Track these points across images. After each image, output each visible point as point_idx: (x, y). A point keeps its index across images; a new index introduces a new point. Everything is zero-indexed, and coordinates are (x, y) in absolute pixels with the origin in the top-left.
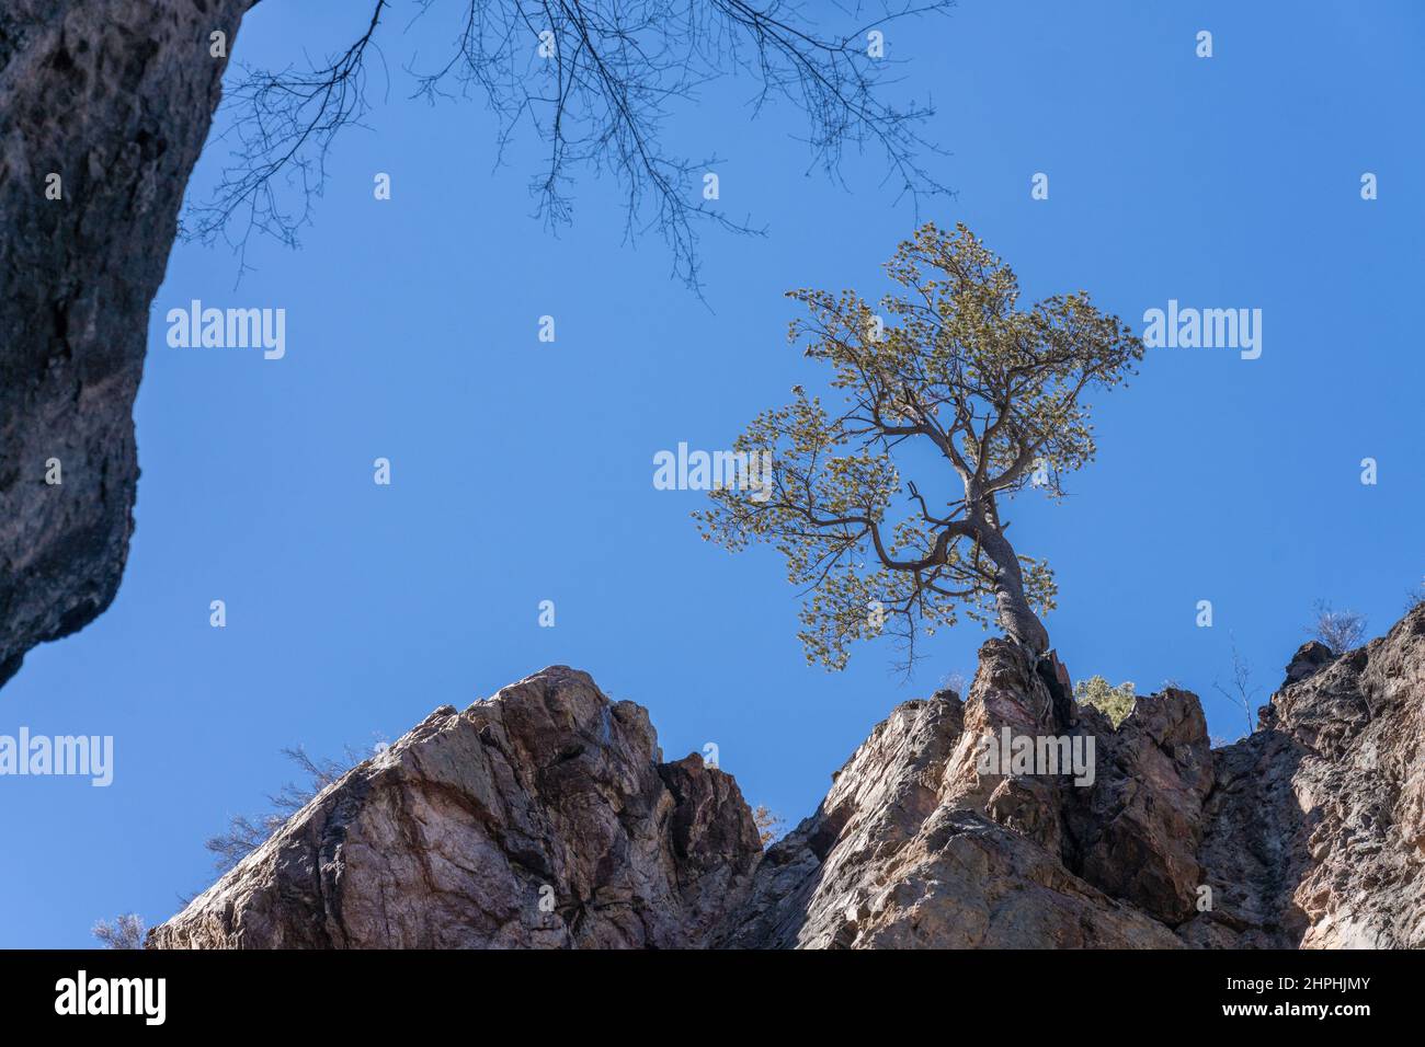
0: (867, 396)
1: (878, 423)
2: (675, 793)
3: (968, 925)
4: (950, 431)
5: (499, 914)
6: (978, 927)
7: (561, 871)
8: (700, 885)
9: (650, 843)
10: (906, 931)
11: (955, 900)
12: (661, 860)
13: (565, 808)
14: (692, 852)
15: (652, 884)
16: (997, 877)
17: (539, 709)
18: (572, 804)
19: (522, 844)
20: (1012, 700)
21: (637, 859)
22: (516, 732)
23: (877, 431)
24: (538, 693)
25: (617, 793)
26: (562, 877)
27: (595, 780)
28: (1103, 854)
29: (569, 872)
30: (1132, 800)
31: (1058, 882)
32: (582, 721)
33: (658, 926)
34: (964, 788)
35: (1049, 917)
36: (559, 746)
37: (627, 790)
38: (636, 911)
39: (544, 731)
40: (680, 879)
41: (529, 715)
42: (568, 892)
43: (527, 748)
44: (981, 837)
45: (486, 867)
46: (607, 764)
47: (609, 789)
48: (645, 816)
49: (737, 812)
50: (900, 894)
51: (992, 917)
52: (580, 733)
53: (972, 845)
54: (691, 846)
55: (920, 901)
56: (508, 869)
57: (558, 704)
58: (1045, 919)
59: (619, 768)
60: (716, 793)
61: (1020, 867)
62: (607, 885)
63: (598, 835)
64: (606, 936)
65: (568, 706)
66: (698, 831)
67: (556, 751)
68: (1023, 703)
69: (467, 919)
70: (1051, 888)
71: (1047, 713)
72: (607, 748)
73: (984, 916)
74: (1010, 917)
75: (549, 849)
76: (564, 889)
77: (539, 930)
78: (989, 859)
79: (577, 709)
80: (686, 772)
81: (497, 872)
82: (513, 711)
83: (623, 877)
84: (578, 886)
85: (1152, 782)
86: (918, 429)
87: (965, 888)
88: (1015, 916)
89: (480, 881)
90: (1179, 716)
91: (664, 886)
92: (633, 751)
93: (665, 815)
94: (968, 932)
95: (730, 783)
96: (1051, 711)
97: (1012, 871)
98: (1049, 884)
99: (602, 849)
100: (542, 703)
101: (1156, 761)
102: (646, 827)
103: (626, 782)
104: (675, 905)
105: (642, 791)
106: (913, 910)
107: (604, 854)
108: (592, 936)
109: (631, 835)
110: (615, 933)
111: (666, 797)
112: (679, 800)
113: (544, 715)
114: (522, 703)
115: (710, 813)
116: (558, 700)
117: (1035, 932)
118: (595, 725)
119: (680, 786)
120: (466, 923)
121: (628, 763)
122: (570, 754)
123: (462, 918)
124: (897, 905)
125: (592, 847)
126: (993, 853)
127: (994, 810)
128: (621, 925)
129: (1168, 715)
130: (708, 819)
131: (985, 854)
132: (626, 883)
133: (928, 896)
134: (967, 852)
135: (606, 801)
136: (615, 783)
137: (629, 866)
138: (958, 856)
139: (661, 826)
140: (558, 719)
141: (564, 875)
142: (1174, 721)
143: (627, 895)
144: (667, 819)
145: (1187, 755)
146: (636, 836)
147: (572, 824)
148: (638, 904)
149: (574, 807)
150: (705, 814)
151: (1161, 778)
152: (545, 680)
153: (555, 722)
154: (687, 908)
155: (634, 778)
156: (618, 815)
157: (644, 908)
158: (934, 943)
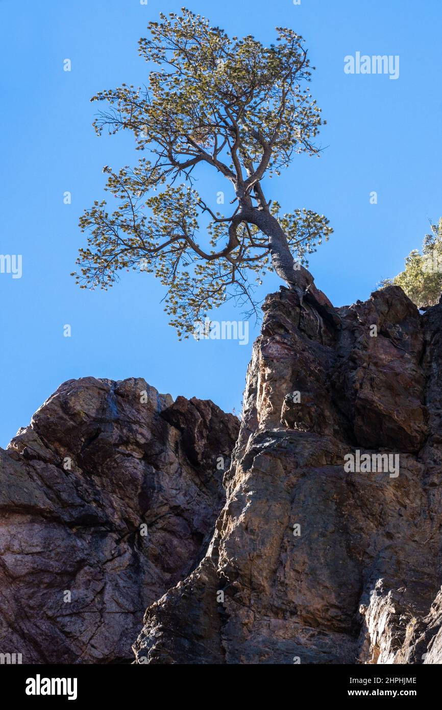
0: (160, 149)
1: (174, 163)
2: (177, 426)
3: (278, 514)
4: (214, 155)
5: (70, 569)
6: (284, 512)
7: (113, 514)
8: (216, 478)
9: (172, 467)
10: (242, 533)
11: (265, 501)
12: (184, 474)
13: (103, 472)
14: (202, 460)
15: (184, 492)
16: (290, 472)
17: (61, 418)
18: (107, 468)
19: (75, 514)
20: (278, 342)
21: (166, 482)
22: (52, 439)
23: (176, 169)
24: (56, 408)
25: (136, 445)
26: (116, 519)
27: (117, 445)
28: (360, 423)
29: (119, 513)
30: (361, 385)
31: (330, 459)
32: (93, 413)
33: (196, 518)
34: (266, 413)
35: (325, 488)
36: (83, 436)
37: (142, 441)
38: (178, 515)
39: (69, 431)
40: (202, 480)
41: (56, 425)
42: (124, 525)
43: (63, 445)
44: (274, 450)
45: (49, 544)
46: (121, 430)
47: (130, 446)
48: (162, 451)
49: (222, 422)
50: (233, 509)
51: (292, 502)
52: (94, 421)
53: (269, 458)
54: (199, 457)
55: (244, 510)
56: (69, 534)
57: (71, 410)
58: (324, 491)
59: (131, 430)
60: (203, 416)
61: (301, 461)
62: (149, 509)
63: (130, 480)
64: (161, 541)
65: (78, 408)
66: (200, 445)
67: (83, 440)
68: (286, 341)
69: (45, 585)
70: (327, 464)
71: (320, 327)
72: (117, 421)
73: (287, 504)
74: (302, 498)
75: (100, 505)
76: (119, 526)
77: (110, 560)
78: (282, 462)
79: (86, 407)
80: (178, 411)
81: (60, 542)
82: (45, 426)
83: (158, 498)
84: (130, 518)
85: (381, 359)
86: (198, 159)
87: (271, 489)
88: (305, 496)
89: (48, 555)
90: (385, 309)
91: (194, 489)
92: (139, 413)
93: (176, 444)
94: (278, 519)
95: (209, 405)
96: (322, 326)
97: (297, 465)
98: (324, 463)
99: (137, 488)
100: (61, 413)
101: (379, 345)
102: (165, 458)
103: (139, 436)
104: (206, 497)
105: (154, 435)
106: (242, 517)
107: (139, 491)
108: (151, 546)
109: (157, 468)
110: (168, 536)
111: (173, 432)
112: (181, 430)
113: (65, 420)
114: (48, 419)
115: (204, 430)
116: (70, 407)
117: (319, 502)
118: (104, 410)
119: (178, 421)
120: (46, 588)
121: (137, 422)
122: (93, 437)
123: (42, 586)
124: (233, 517)
125: (130, 490)
126: (283, 458)
127: (286, 421)
128: (169, 529)
129: (377, 311)
130: (205, 435)
131: (279, 461)
132: (162, 502)
133: (248, 504)
134: (266, 465)
135: (130, 455)
136: (132, 440)
137: (161, 489)
138: (261, 470)
139: (176, 451)
140: (75, 419)
141: (116, 516)
142: (382, 313)
143: (165, 509)
144: (179, 445)
145: (398, 332)
146: (161, 467)
147: (111, 480)
148: (177, 511)
149: (109, 469)
150: (201, 432)
151: (385, 355)
152: (58, 397)
153: (75, 422)
154: (214, 496)
155: (145, 431)
156: (144, 458)
157: (182, 511)
158: (260, 534)
